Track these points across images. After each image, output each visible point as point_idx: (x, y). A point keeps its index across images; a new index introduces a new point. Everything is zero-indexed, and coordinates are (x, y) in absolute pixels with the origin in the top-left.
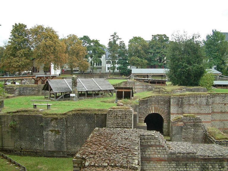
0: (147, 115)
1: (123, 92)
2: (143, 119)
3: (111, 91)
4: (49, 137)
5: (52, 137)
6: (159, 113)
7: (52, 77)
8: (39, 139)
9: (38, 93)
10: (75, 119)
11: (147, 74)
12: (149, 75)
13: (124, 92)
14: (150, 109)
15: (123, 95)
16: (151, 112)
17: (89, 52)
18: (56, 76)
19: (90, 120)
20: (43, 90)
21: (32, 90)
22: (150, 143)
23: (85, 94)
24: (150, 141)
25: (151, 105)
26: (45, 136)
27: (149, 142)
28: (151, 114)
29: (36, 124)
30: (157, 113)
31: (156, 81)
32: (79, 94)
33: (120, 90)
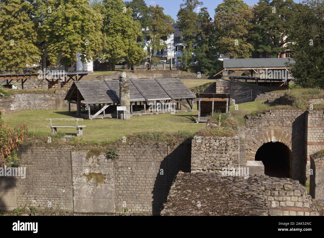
0: (260, 145)
1: (213, 103)
2: (253, 152)
3: (190, 101)
4: (83, 188)
5: (88, 187)
6: (284, 143)
7: (80, 76)
8: (64, 191)
9: (56, 105)
10: (131, 154)
11: (250, 69)
12: (256, 70)
13: (215, 102)
14: (265, 135)
15: (213, 109)
16: (267, 140)
17: (143, 30)
18: (86, 74)
19: (159, 155)
20: (65, 99)
21: (45, 100)
22: (286, 204)
23: (143, 106)
24: (284, 200)
25: (267, 126)
26: (76, 185)
27: (282, 201)
28: (268, 143)
29: (59, 164)
30: (280, 141)
31: (269, 81)
32: (132, 107)
33: (207, 99)
